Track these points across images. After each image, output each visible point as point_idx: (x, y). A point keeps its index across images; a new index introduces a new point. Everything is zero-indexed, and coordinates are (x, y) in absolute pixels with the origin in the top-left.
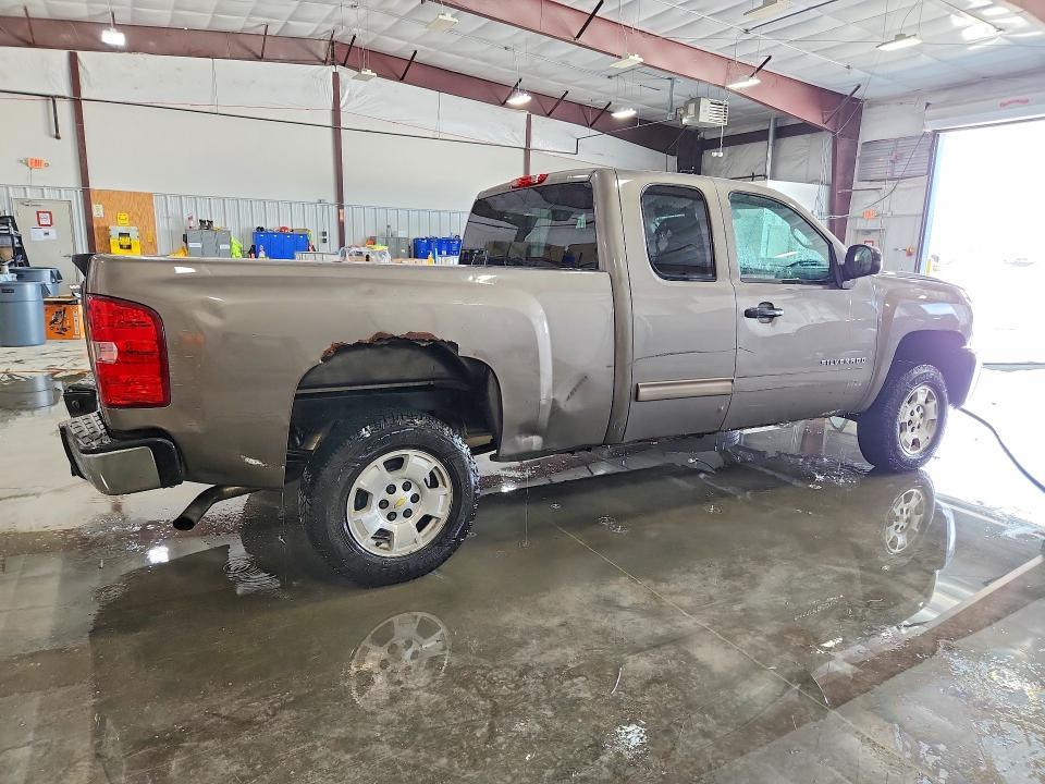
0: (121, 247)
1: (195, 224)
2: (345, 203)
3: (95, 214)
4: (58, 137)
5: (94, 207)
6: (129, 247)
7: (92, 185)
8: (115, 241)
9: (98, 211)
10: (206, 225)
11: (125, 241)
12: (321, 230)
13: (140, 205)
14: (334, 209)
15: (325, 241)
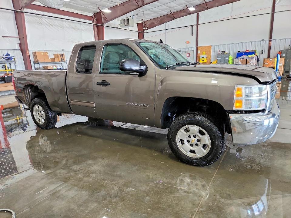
0: (202, 60)
1: (220, 53)
2: (272, 39)
3: (198, 53)
4: (193, 35)
5: (198, 51)
6: (204, 60)
7: (199, 46)
8: (201, 59)
9: (199, 52)
10: (223, 52)
11: (203, 59)
12: (261, 50)
13: (208, 49)
14: (267, 42)
15: (262, 53)
